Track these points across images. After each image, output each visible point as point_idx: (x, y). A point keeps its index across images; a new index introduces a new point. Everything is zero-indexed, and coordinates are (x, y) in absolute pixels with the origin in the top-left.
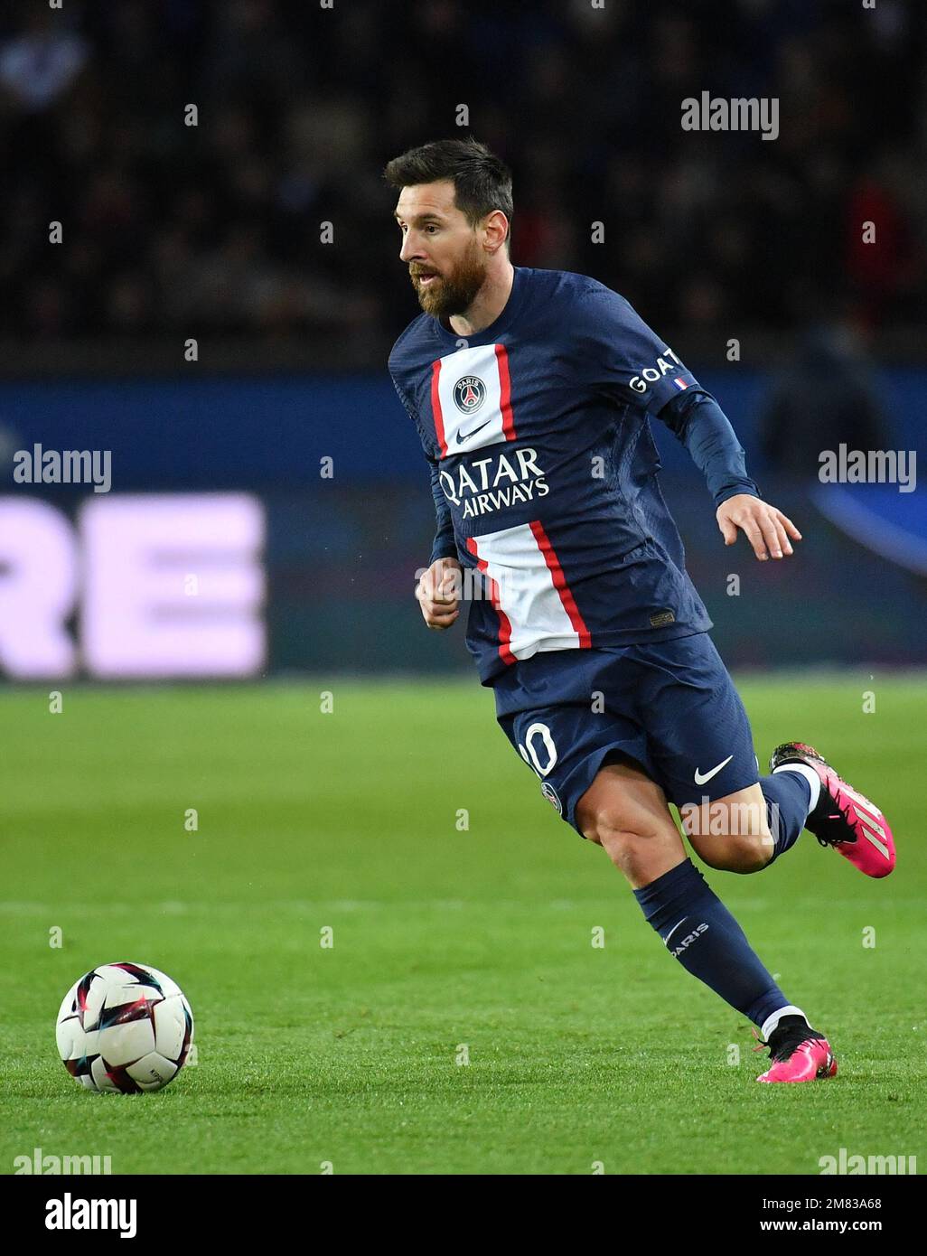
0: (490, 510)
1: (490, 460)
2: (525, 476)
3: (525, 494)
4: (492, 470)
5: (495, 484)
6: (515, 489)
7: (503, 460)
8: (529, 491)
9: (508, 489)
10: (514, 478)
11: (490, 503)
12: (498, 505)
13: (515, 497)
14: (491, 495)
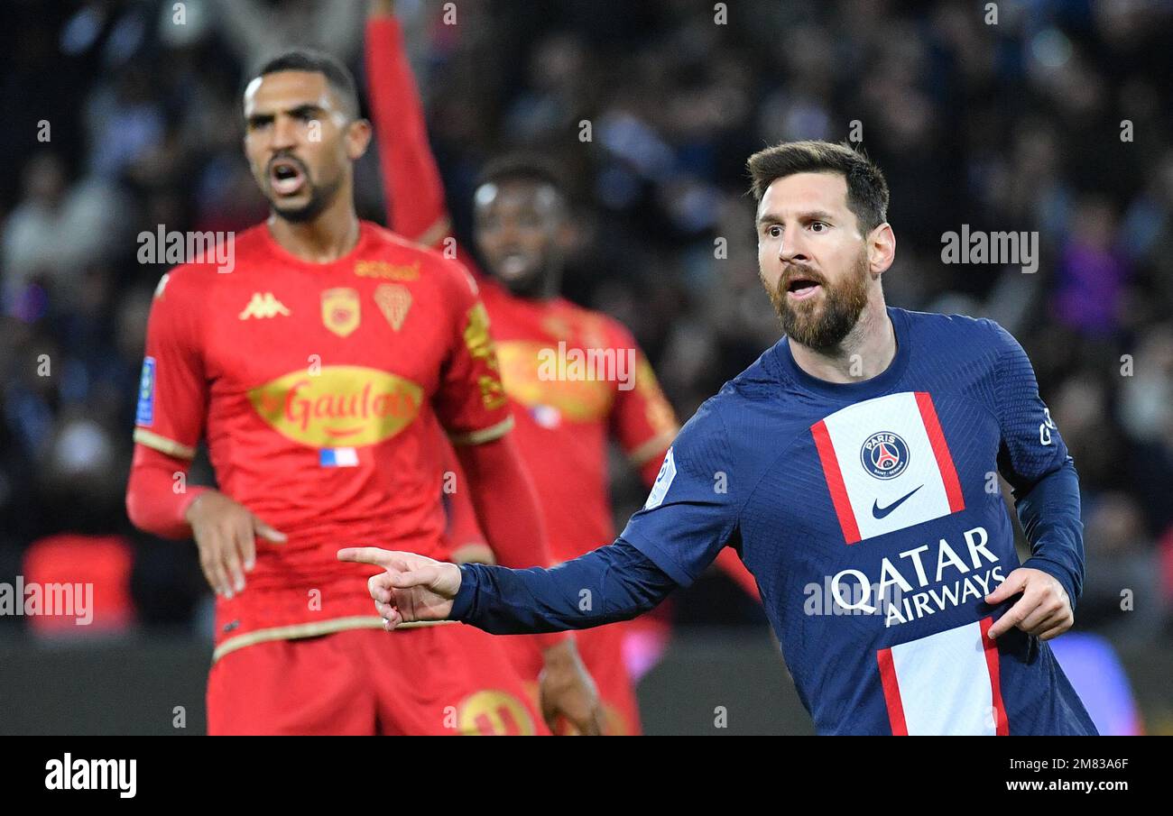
0: (930, 611)
1: (925, 548)
2: (977, 564)
3: (980, 589)
4: (930, 560)
5: (939, 578)
6: (967, 582)
7: (944, 546)
8: (985, 585)
9: (957, 583)
10: (963, 568)
11: (932, 603)
12: (942, 606)
13: (965, 593)
14: (932, 592)
